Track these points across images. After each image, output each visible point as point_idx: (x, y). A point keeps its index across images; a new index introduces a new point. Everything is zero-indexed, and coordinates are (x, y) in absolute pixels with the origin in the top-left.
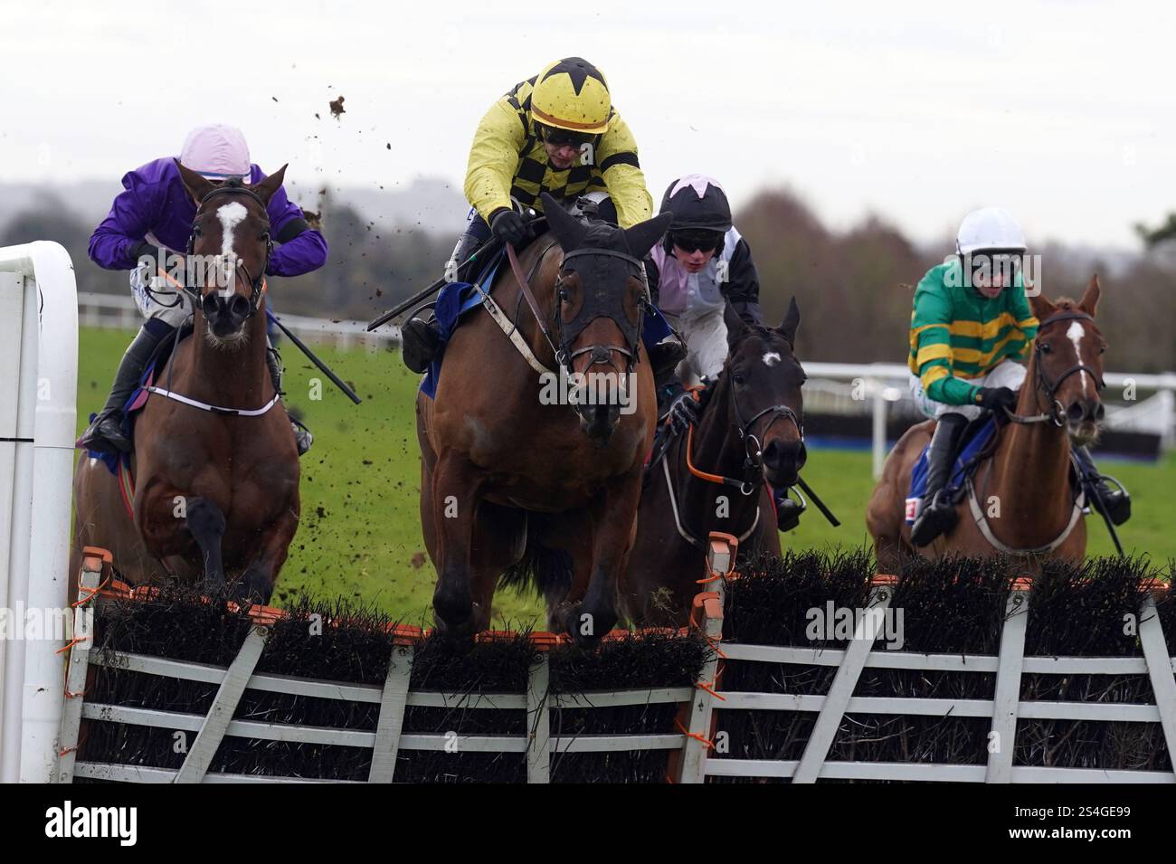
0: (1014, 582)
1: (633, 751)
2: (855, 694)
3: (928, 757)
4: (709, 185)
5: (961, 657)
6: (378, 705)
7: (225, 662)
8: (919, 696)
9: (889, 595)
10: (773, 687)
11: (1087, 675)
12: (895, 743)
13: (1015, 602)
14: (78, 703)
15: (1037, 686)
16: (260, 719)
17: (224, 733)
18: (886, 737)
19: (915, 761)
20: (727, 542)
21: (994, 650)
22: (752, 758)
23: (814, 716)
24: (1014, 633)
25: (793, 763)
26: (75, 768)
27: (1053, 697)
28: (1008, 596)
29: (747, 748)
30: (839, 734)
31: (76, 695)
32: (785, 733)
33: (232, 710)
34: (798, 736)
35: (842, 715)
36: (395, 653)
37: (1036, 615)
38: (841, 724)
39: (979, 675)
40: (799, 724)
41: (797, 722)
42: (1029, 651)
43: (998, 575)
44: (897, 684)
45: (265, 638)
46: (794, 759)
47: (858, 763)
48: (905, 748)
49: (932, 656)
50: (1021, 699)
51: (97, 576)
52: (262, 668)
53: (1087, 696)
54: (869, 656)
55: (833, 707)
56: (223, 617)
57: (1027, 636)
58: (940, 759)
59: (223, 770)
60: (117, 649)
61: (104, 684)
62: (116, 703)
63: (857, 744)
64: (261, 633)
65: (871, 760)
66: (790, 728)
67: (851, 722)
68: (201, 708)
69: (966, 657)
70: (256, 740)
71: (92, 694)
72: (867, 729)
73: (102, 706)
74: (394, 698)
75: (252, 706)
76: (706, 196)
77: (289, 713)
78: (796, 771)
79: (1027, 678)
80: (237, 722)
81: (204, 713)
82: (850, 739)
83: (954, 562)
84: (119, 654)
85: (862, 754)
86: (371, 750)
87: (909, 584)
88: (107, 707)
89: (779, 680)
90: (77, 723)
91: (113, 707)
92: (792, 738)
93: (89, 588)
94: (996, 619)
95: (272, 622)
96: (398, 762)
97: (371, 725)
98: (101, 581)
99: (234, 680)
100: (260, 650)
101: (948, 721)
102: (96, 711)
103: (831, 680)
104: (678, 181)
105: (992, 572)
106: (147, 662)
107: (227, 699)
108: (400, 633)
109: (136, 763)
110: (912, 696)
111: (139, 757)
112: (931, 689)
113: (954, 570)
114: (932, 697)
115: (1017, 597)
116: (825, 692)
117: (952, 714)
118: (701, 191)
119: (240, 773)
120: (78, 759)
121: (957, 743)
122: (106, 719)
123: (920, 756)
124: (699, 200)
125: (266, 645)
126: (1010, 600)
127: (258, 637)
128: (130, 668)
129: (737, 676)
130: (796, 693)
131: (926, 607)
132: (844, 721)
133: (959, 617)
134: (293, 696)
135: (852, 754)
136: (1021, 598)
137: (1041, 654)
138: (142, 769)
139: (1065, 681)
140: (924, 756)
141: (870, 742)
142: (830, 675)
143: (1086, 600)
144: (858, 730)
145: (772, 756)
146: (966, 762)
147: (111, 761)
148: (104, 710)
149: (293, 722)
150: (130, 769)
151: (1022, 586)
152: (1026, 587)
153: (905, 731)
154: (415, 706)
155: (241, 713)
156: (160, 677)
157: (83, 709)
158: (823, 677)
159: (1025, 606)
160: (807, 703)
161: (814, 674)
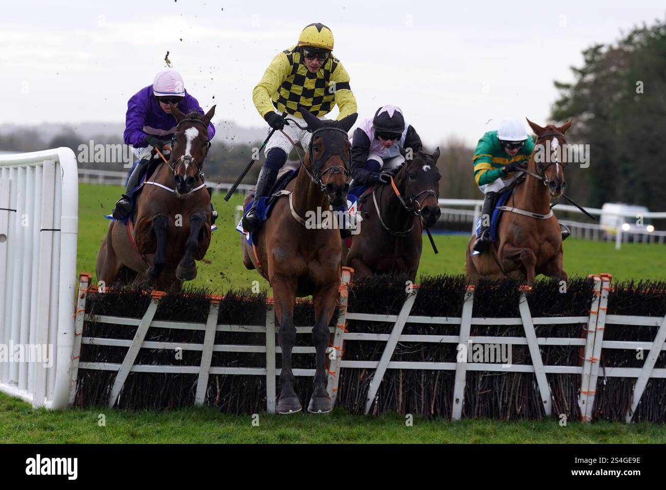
0: (468, 287)
1: (311, 354)
2: (402, 334)
3: (432, 360)
4: (395, 111)
5: (445, 318)
6: (204, 331)
7: (140, 316)
8: (429, 334)
9: (416, 292)
10: (368, 331)
11: (497, 326)
12: (419, 354)
13: (468, 295)
14: (80, 337)
15: (477, 330)
16: (155, 340)
17: (140, 346)
18: (415, 351)
19: (427, 361)
20: (349, 270)
21: (459, 315)
22: (360, 360)
23: (385, 343)
24: (468, 308)
25: (376, 362)
26: (79, 365)
27: (484, 334)
28: (465, 293)
29: (357, 356)
30: (396, 350)
31: (79, 334)
32: (374, 350)
33: (144, 336)
34: (379, 351)
35: (396, 343)
36: (211, 307)
37: (477, 301)
38: (397, 346)
39: (454, 325)
40: (380, 346)
41: (378, 345)
42: (474, 316)
43: (461, 284)
44: (420, 330)
45: (158, 304)
46: (377, 360)
47: (403, 362)
48: (423, 356)
49: (434, 318)
50: (471, 335)
51: (87, 284)
52: (156, 317)
53: (498, 334)
54: (408, 318)
55: (393, 339)
56: (141, 295)
57: (473, 309)
58: (437, 360)
59: (140, 363)
60: (95, 314)
61: (91, 329)
62: (96, 337)
63: (403, 355)
64: (155, 303)
65: (409, 361)
66: (375, 348)
67: (401, 346)
68: (131, 337)
69: (448, 318)
70: (154, 349)
71: (85, 334)
72: (407, 348)
73: (90, 338)
74: (211, 327)
75: (153, 334)
76: (393, 117)
77: (167, 337)
78: (378, 366)
79: (473, 327)
80: (146, 342)
81: (132, 339)
82: (400, 352)
83: (443, 279)
84: (96, 316)
85: (405, 358)
86: (201, 352)
87: (424, 288)
88: (92, 338)
89: (371, 328)
90: (80, 346)
91: (95, 338)
92: (376, 352)
93: (83, 289)
94: (460, 302)
95: (160, 297)
96: (213, 357)
97: (201, 341)
98: (88, 286)
99: (144, 324)
100: (155, 310)
101: (441, 345)
102: (87, 341)
103: (392, 328)
104: (381, 108)
105: (458, 283)
106: (108, 319)
107: (142, 332)
108: (213, 298)
109: (104, 362)
110: (426, 334)
111: (105, 359)
112: (433, 331)
113: (443, 282)
114: (434, 335)
115: (469, 293)
116: (390, 333)
117: (443, 341)
118: (391, 114)
119: (147, 364)
120: (80, 361)
121: (444, 354)
122: (92, 344)
123: (429, 359)
124: (390, 119)
125: (158, 306)
126: (466, 295)
127: (154, 304)
128: (102, 321)
129: (353, 326)
130: (378, 333)
131: (431, 298)
132: (398, 345)
133: (445, 302)
134: (169, 329)
135: (401, 358)
136: (471, 294)
137: (479, 317)
138: (107, 364)
139: (489, 328)
140: (431, 359)
141: (409, 354)
142: (392, 326)
143: (497, 294)
144: (404, 349)
145: (368, 359)
146: (448, 361)
147: (94, 361)
148: (90, 340)
149: (169, 341)
150: (101, 364)
151: (471, 289)
152: (473, 289)
153: (423, 349)
154: (220, 331)
155: (147, 338)
156: (113, 324)
157: (82, 340)
158: (389, 327)
159: (472, 297)
160: (382, 337)
161: (385, 325)
